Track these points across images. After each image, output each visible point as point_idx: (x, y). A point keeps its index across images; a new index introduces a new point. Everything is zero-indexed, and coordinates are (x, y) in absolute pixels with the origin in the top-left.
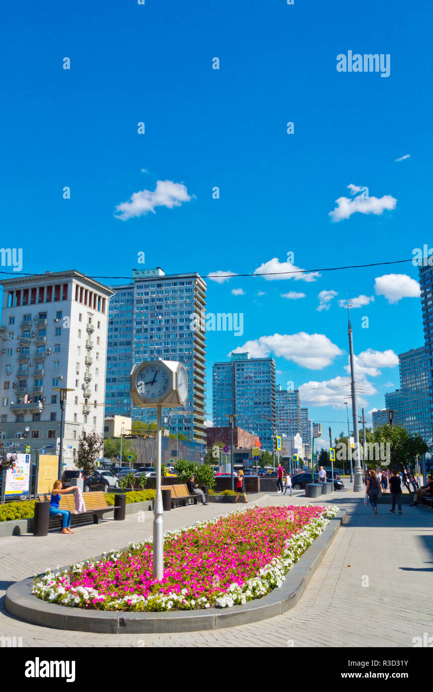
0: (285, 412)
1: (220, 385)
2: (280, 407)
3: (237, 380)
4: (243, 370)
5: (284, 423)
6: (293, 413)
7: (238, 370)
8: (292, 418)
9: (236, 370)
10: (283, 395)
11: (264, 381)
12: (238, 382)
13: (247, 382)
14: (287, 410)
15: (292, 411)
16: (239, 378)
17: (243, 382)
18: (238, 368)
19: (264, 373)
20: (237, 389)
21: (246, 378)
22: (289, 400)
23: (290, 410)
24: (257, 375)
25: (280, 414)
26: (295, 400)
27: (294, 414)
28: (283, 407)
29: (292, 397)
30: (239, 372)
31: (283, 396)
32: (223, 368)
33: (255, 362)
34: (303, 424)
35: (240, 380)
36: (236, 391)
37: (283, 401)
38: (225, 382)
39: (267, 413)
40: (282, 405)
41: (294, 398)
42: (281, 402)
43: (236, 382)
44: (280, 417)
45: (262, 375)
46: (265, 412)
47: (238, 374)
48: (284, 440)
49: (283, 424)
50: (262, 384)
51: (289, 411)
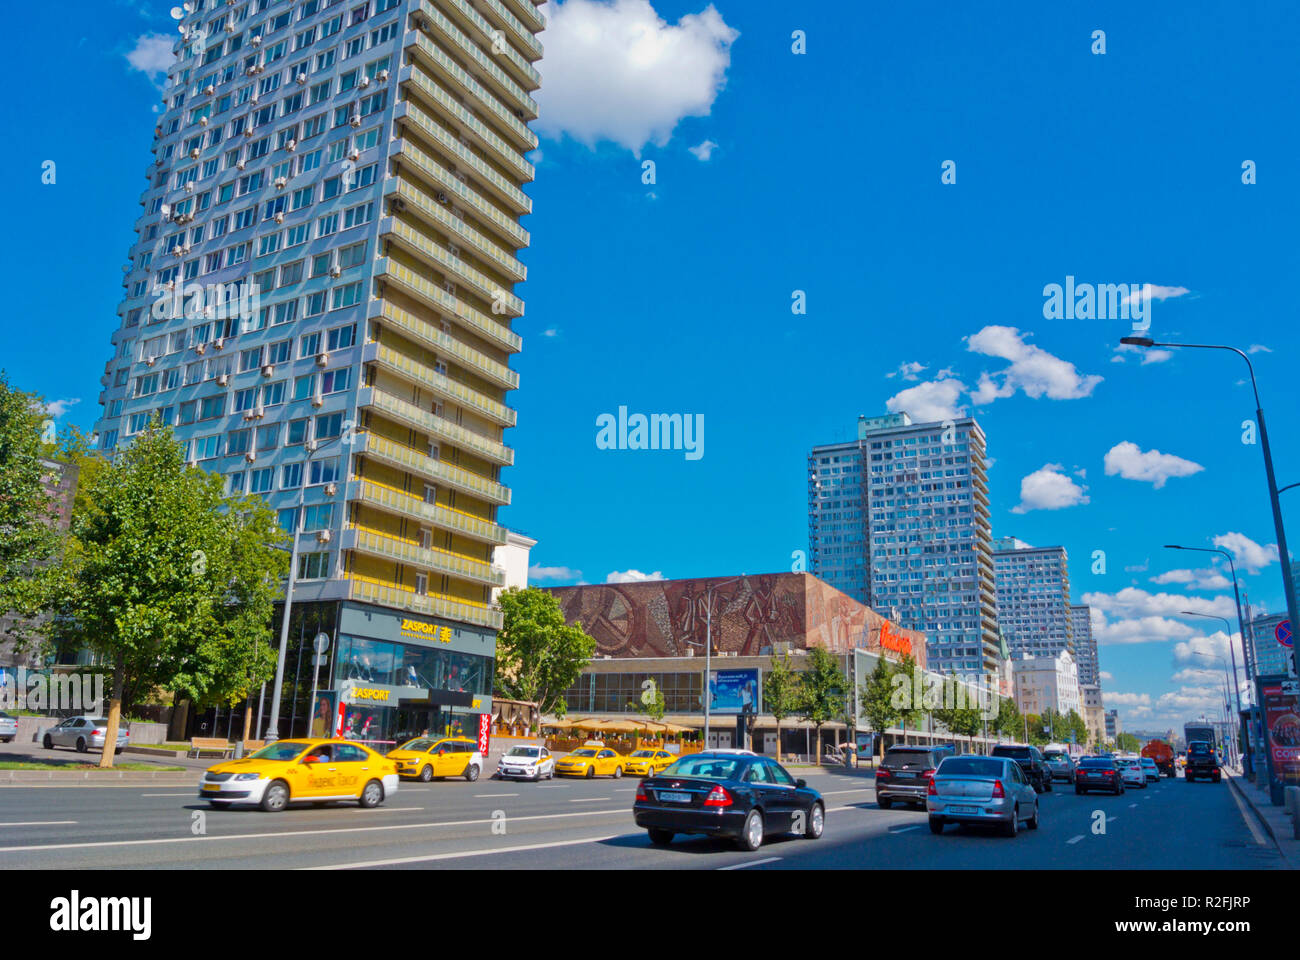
0: (1030, 601)
1: (829, 507)
2: (1017, 590)
3: (872, 487)
4: (889, 456)
5: (1027, 629)
6: (1050, 605)
7: (876, 458)
8: (1048, 615)
9: (869, 458)
10: (1023, 559)
11: (950, 485)
12: (877, 493)
13: (900, 490)
14: (1034, 597)
15: (1047, 601)
16: (877, 481)
17: (890, 492)
18: (877, 452)
19: (949, 461)
20: (873, 511)
21: (900, 478)
22: (1039, 573)
23: (1042, 597)
24: (931, 469)
25: (1017, 607)
26: (1056, 573)
27: (1055, 606)
28: (1024, 590)
29: (1047, 565)
30: (878, 464)
31: (1022, 563)
32: (836, 460)
33: (923, 434)
34: (1078, 641)
35: (882, 486)
36: (871, 517)
37: (1024, 574)
38: (842, 498)
39: (964, 577)
40: (1022, 585)
41: (1053, 568)
42: (1018, 577)
43: (870, 494)
44: (1018, 614)
45: (945, 467)
46: (957, 574)
47: (875, 469)
48: (1028, 667)
49: (1026, 633)
50: (945, 492)
51: (1039, 600)
